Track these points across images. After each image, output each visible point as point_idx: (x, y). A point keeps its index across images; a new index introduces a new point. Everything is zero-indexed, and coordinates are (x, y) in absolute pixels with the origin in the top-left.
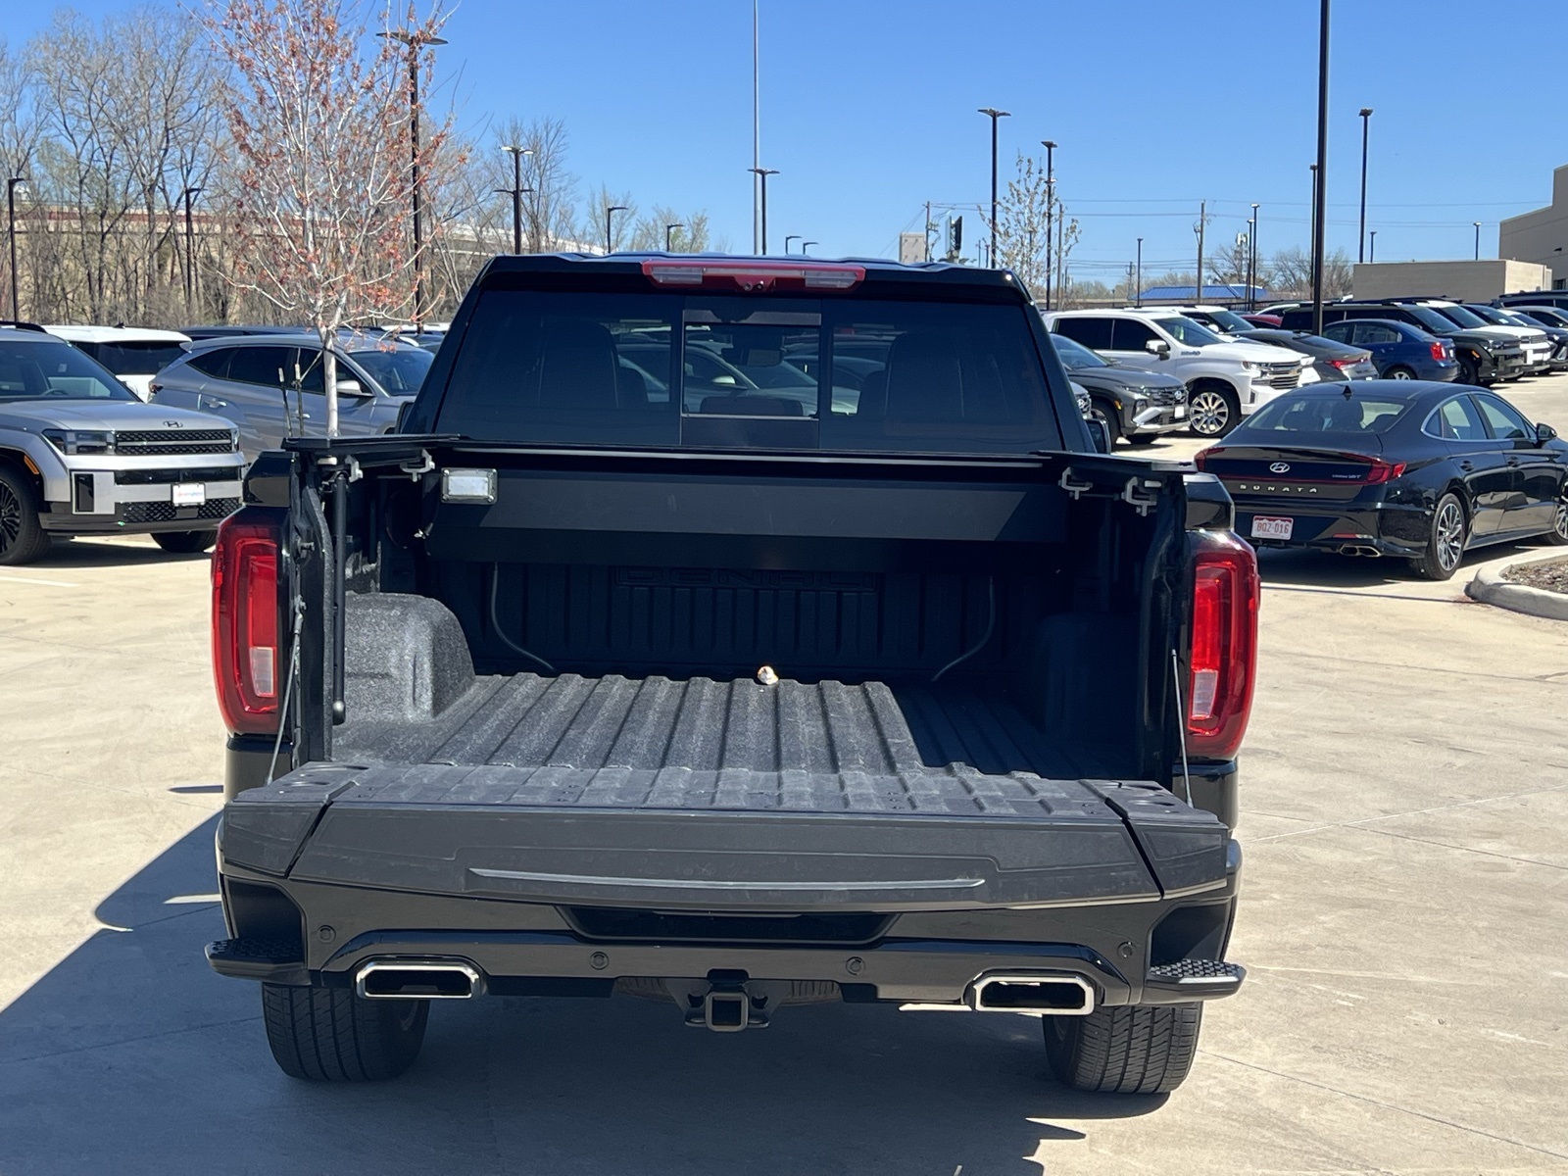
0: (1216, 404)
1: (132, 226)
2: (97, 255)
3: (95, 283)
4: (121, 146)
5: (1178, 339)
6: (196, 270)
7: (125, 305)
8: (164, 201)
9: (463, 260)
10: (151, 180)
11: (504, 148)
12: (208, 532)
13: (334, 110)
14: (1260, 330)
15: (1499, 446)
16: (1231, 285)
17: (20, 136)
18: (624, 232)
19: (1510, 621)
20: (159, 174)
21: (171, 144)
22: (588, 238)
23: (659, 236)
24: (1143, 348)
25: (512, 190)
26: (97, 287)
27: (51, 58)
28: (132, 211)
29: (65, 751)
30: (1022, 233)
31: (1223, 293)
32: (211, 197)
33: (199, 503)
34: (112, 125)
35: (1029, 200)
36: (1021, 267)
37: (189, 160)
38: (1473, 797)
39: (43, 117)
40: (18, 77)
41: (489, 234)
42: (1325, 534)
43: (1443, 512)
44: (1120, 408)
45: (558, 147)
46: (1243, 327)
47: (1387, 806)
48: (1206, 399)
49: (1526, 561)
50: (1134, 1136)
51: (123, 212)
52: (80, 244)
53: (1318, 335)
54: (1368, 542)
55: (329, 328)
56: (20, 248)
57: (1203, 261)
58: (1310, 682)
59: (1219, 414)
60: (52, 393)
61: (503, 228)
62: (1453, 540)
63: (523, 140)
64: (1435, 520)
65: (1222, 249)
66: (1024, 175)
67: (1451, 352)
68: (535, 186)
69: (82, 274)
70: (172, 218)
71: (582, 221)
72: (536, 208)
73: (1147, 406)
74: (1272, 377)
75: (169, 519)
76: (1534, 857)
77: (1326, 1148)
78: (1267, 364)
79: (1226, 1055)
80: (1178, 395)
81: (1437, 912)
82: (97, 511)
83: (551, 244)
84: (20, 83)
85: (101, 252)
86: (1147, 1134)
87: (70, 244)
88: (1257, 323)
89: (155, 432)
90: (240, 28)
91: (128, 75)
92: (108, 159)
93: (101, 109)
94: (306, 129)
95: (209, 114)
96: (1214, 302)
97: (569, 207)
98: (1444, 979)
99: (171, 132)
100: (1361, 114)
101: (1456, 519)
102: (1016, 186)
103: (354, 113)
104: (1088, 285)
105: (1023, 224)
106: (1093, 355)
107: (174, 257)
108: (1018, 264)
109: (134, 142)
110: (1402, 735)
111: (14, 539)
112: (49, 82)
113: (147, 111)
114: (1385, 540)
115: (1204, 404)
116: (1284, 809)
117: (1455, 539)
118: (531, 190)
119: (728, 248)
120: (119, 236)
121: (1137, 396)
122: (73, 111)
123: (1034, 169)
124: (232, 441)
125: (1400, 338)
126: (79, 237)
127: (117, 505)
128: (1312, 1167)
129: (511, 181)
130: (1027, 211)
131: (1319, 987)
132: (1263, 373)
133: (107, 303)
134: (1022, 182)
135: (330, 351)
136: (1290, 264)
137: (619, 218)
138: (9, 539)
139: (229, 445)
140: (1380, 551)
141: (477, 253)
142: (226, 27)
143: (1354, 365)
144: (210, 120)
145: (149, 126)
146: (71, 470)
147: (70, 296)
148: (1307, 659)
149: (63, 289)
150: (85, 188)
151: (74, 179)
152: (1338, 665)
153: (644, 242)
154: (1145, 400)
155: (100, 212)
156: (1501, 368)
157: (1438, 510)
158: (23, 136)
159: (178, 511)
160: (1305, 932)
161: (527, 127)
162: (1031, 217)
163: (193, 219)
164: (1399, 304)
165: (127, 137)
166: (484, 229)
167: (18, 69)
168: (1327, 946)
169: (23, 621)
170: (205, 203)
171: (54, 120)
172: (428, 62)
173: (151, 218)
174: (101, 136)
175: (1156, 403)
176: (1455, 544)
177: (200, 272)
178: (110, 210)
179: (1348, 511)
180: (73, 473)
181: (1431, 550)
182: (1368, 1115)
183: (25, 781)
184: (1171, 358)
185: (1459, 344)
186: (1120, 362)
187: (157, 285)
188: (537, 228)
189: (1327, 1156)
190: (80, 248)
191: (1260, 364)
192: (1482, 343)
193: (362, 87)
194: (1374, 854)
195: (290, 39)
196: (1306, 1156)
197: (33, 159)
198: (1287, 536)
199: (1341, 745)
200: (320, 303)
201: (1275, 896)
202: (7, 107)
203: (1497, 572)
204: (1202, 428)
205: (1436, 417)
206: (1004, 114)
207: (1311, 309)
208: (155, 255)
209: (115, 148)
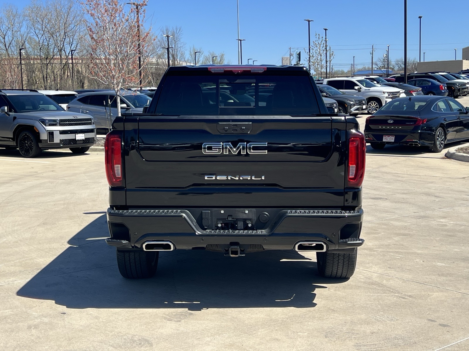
0: (375, 105)
1: (55, 61)
2: (45, 70)
3: (45, 78)
4: (52, 38)
5: (363, 86)
6: (74, 74)
7: (54, 85)
8: (65, 54)
9: (153, 69)
10: (61, 48)
11: (164, 35)
12: (85, 147)
13: (118, 27)
14: (389, 82)
15: (455, 114)
16: (382, 70)
17: (22, 36)
18: (200, 59)
19: (457, 163)
20: (63, 46)
21: (66, 37)
22: (189, 61)
23: (210, 60)
24: (353, 89)
25: (166, 48)
26: (46, 80)
27: (31, 13)
28: (55, 57)
29: (54, 204)
30: (317, 56)
31: (379, 72)
32: (78, 52)
33: (83, 139)
34: (49, 32)
35: (319, 46)
36: (317, 66)
37: (72, 41)
38: (440, 208)
39: (29, 30)
40: (21, 19)
41: (160, 61)
42: (404, 140)
43: (438, 133)
44: (346, 106)
45: (180, 34)
46: (384, 82)
47: (416, 211)
48: (372, 103)
49: (462, 147)
50: (340, 287)
51: (53, 57)
52: (40, 67)
53: (406, 84)
54: (416, 142)
55: (118, 89)
56: (23, 69)
57: (373, 63)
58: (397, 180)
59: (376, 107)
60: (40, 109)
61: (164, 59)
62: (441, 141)
63: (170, 33)
64: (436, 135)
65: (379, 59)
66: (317, 39)
67: (446, 87)
68: (173, 46)
69: (41, 76)
70: (67, 58)
71: (187, 56)
72: (174, 53)
73: (355, 106)
74: (392, 96)
75: (75, 144)
76: (454, 223)
77: (389, 289)
78: (390, 92)
79: (365, 270)
80: (364, 102)
81: (425, 236)
82: (55, 142)
83: (179, 63)
84: (22, 20)
85: (47, 69)
86: (343, 287)
87: (37, 67)
88: (388, 81)
89: (70, 119)
90: (90, 4)
91: (53, 17)
92: (48, 42)
93: (46, 27)
94: (110, 33)
95: (77, 28)
96: (376, 75)
97: (183, 52)
98: (426, 252)
99: (66, 33)
100: (419, 18)
101: (442, 135)
102: (315, 42)
103: (123, 27)
104: (339, 71)
105: (317, 53)
106: (339, 91)
107: (68, 70)
108: (316, 65)
109: (56, 37)
110: (422, 193)
111: (32, 150)
112: (30, 20)
113: (59, 27)
114: (421, 141)
115: (372, 104)
116: (387, 212)
117: (442, 140)
118: (172, 48)
119: (231, 63)
120: (52, 64)
121: (352, 103)
122: (38, 28)
123: (321, 37)
124: (92, 121)
125: (430, 84)
126: (40, 65)
127: (60, 140)
128: (385, 293)
129: (166, 45)
130: (319, 49)
131: (392, 254)
132: (389, 95)
133: (48, 84)
134: (317, 41)
135: (118, 95)
136: (400, 63)
137: (198, 55)
138: (30, 150)
139: (91, 123)
140: (420, 144)
141: (157, 67)
142: (87, 4)
143: (416, 92)
144: (77, 29)
145: (60, 32)
146: (47, 131)
147: (38, 82)
148: (397, 174)
149: (36, 81)
150: (41, 50)
151: (38, 48)
152: (406, 176)
153: (206, 62)
154: (354, 104)
155: (46, 58)
156: (461, 92)
157: (437, 132)
158: (23, 36)
159: (77, 141)
160: (389, 241)
161: (171, 29)
162: (320, 51)
163: (73, 59)
164: (430, 74)
165: (53, 35)
166: (159, 59)
167: (21, 16)
168: (395, 245)
169: (37, 172)
170: (77, 54)
171: (32, 31)
172: (144, 12)
173: (61, 59)
174: (46, 35)
175: (357, 105)
176: (442, 142)
177: (75, 74)
178: (49, 57)
179: (411, 133)
180: (48, 131)
181: (435, 144)
182: (401, 282)
183: (44, 212)
184: (362, 91)
185: (448, 85)
186: (346, 93)
187: (63, 79)
188: (174, 58)
189: (389, 291)
190: (40, 68)
191: (388, 92)
192: (455, 85)
193: (125, 20)
194: (411, 223)
195: (105, 7)
196: (384, 291)
197: (26, 43)
198: (393, 141)
199: (404, 196)
200: (115, 82)
201: (382, 233)
202: (18, 27)
203: (454, 150)
204: (371, 112)
205: (436, 106)
206: (312, 21)
207: (404, 76)
208: (62, 70)
209: (50, 38)
